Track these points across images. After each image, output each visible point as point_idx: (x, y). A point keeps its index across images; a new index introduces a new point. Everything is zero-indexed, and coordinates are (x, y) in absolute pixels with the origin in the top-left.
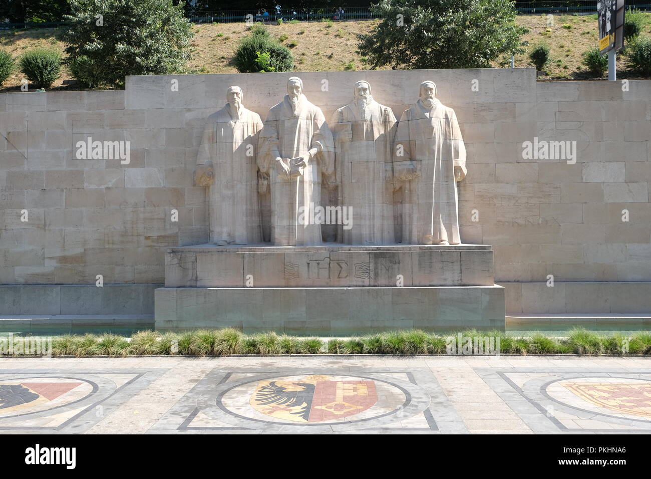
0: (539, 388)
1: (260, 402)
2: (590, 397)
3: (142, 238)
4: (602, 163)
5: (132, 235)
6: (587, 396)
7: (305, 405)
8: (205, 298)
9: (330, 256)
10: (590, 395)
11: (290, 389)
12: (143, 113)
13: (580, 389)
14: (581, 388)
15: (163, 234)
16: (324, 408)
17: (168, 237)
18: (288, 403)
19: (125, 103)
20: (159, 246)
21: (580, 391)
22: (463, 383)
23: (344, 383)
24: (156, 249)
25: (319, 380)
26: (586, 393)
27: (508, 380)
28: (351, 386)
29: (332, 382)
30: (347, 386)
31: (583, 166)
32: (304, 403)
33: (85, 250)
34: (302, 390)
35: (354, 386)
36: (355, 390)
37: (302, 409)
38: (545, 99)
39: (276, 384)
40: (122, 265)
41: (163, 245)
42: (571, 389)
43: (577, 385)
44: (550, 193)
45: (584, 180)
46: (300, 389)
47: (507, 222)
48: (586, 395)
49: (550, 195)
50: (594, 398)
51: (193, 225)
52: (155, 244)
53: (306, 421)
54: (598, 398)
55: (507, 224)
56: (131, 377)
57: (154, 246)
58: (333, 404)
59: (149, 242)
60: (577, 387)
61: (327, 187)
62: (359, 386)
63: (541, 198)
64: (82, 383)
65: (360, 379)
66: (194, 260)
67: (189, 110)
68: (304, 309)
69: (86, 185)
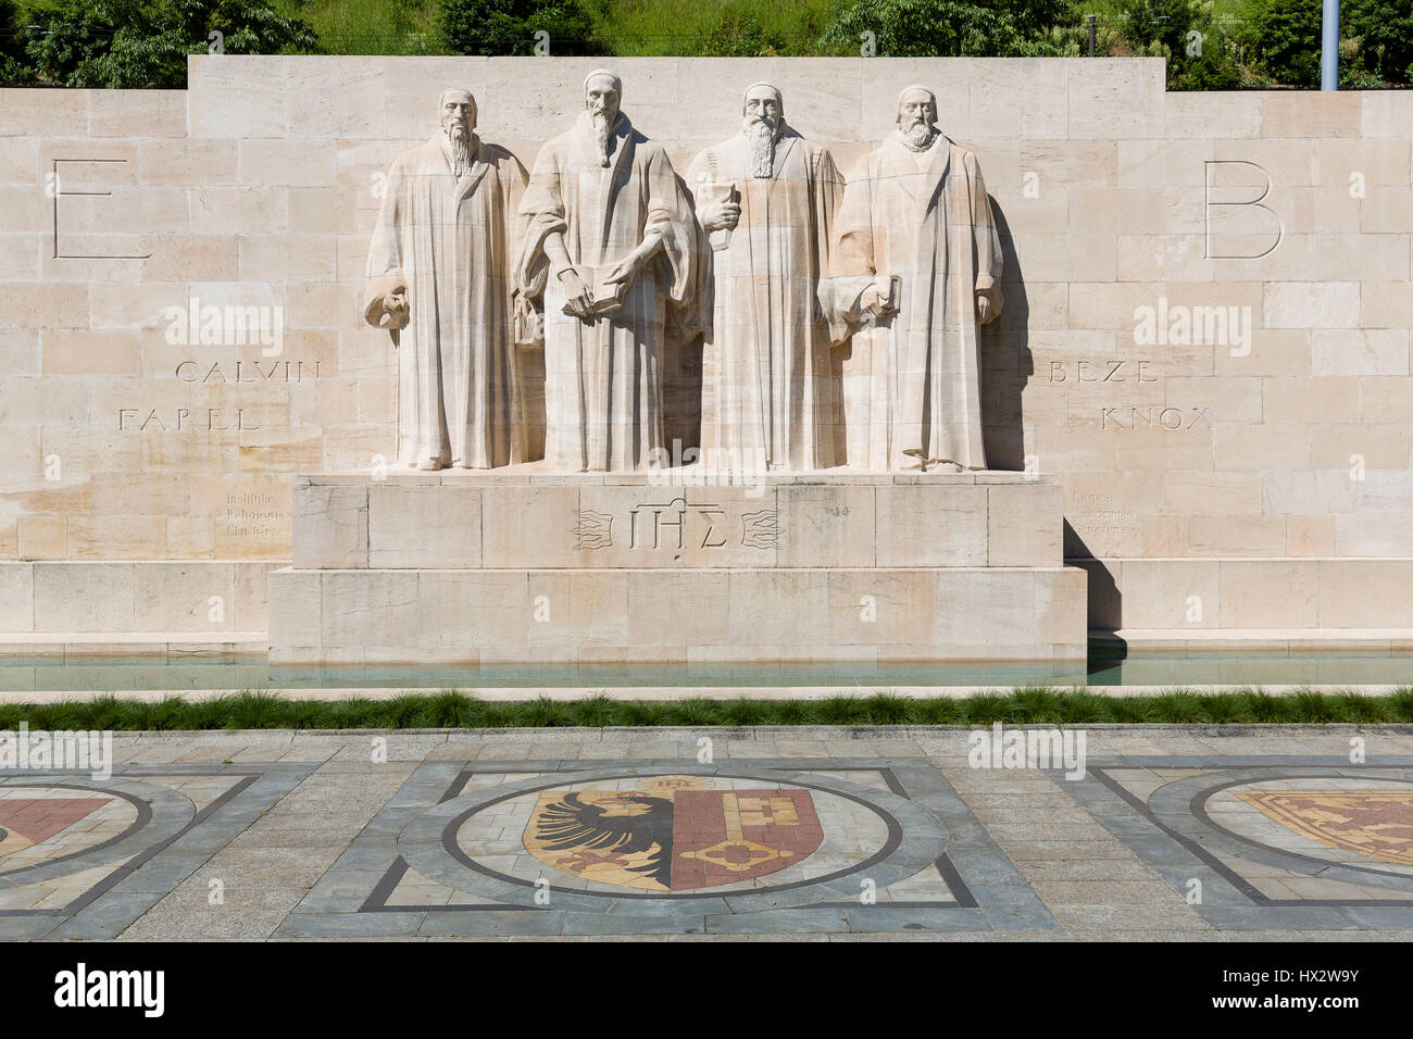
0: (1188, 804)
1: (549, 843)
2: (1306, 825)
3: (234, 451)
4: (1309, 284)
5: (210, 443)
6: (1301, 823)
7: (655, 849)
8: (390, 593)
9: (685, 496)
10: (1304, 819)
11: (615, 810)
12: (233, 149)
13: (1280, 806)
14: (1281, 802)
15: (284, 441)
16: (701, 855)
17: (297, 448)
18: (616, 845)
19: (188, 123)
20: (275, 471)
21: (1279, 810)
22: (1012, 794)
23: (740, 794)
24: (266, 476)
25: (679, 789)
26: (1296, 816)
27: (1114, 786)
28: (757, 803)
29: (711, 793)
30: (745, 802)
31: (1268, 291)
32: (654, 844)
33: (93, 478)
34: (644, 812)
35: (766, 803)
36: (767, 811)
37: (649, 858)
38: (1186, 131)
39: (579, 798)
40: (185, 513)
41: (284, 467)
42: (1258, 806)
43: (1271, 797)
44: (1190, 354)
45: (1268, 324)
46: (639, 810)
47: (1092, 419)
48: (1296, 820)
49: (1190, 358)
50: (1315, 827)
51: (355, 421)
52: (267, 466)
53: (667, 888)
54: (1324, 826)
55: (1091, 423)
56: (228, 783)
57: (264, 470)
58: (721, 846)
59: (250, 461)
60: (1271, 801)
61: (677, 334)
62: (777, 803)
63: (1171, 364)
64: (110, 800)
65: (775, 786)
66: (363, 505)
67: (347, 144)
68: (624, 620)
69: (92, 318)
